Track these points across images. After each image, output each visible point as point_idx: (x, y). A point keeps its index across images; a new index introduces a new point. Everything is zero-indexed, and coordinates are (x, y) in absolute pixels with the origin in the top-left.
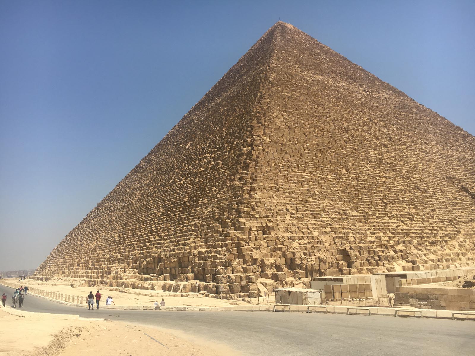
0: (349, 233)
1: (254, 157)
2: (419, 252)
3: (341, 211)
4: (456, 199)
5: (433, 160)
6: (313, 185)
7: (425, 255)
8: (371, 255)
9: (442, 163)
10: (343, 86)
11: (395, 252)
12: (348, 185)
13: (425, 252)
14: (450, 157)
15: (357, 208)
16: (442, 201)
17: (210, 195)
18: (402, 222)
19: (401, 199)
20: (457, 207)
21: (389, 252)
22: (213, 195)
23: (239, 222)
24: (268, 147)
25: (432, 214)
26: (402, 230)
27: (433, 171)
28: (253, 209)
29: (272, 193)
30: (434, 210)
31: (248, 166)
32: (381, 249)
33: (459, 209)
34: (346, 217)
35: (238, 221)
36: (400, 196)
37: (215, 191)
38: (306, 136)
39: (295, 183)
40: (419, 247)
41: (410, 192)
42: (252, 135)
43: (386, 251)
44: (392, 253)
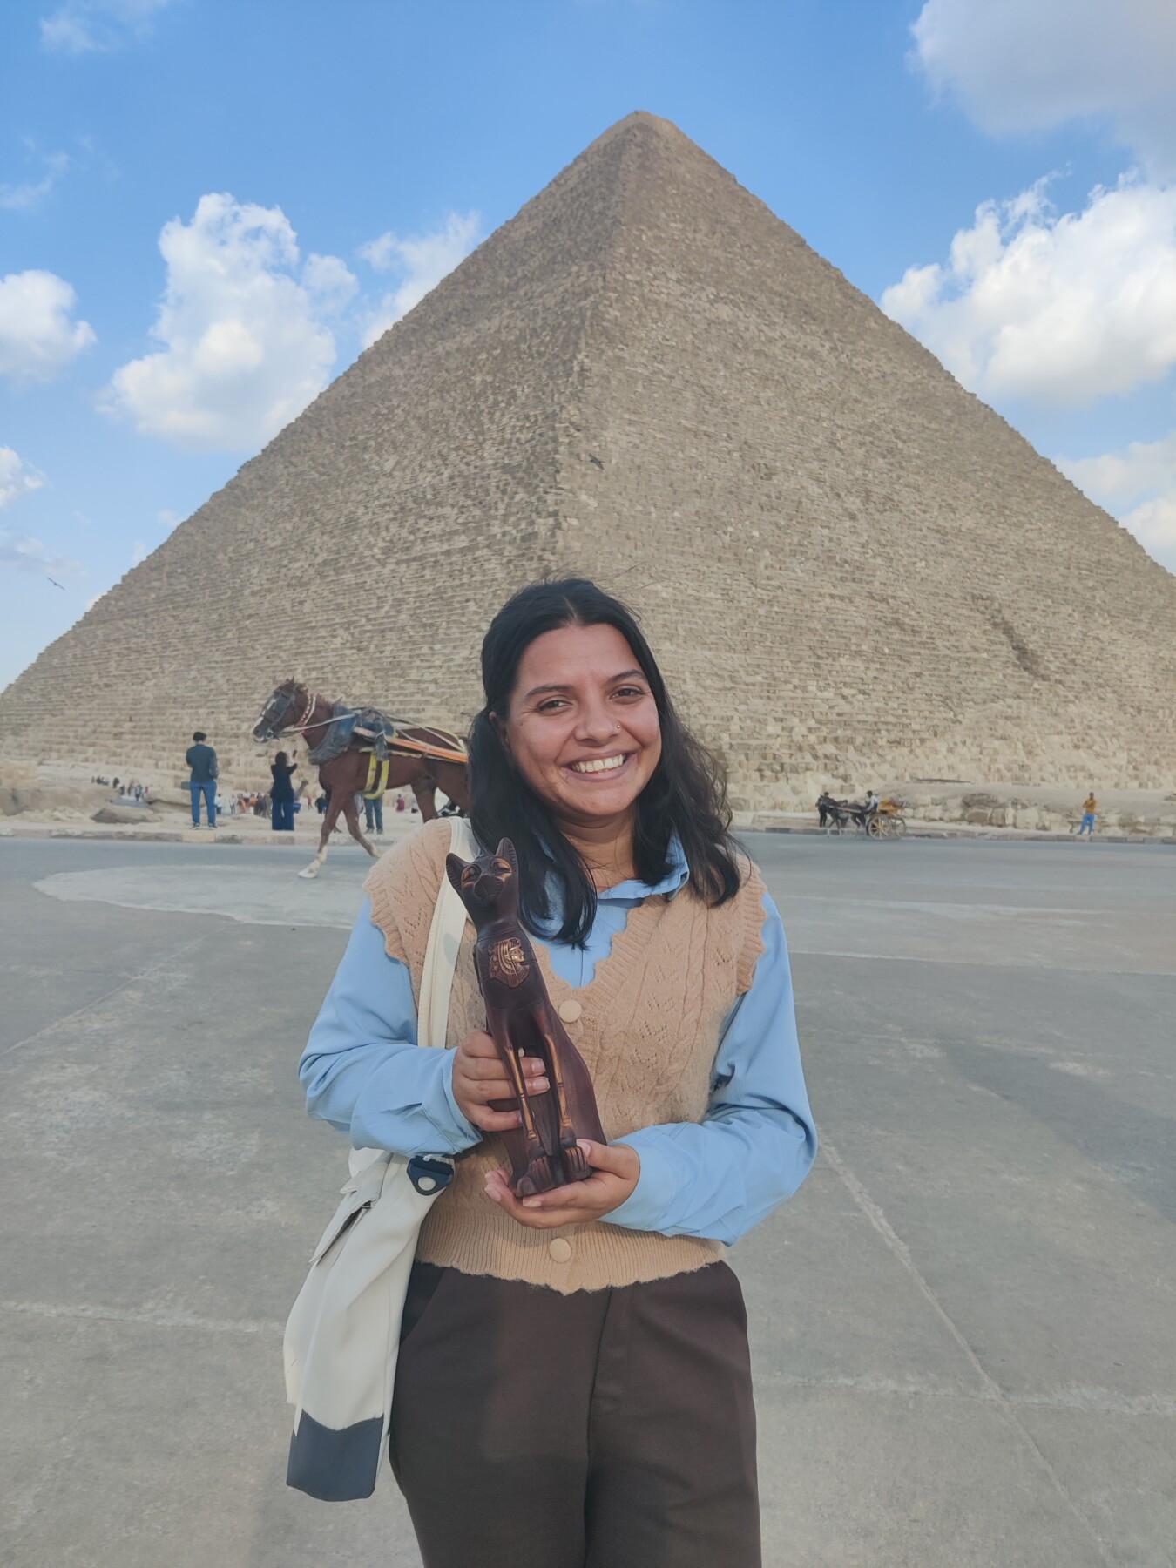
0: (732, 717)
2: (863, 760)
3: (726, 674)
4: (975, 649)
5: (954, 553)
6: (677, 614)
7: (873, 765)
8: (767, 762)
9: (975, 559)
10: (783, 337)
11: (816, 757)
12: (749, 616)
13: (875, 759)
14: (996, 546)
15: (758, 666)
16: (942, 653)
18: (844, 697)
19: (854, 648)
20: (973, 669)
21: (803, 758)
24: (591, 522)
25: (911, 682)
26: (838, 715)
27: (945, 582)
30: (918, 674)
32: (788, 751)
33: (975, 673)
34: (732, 685)
36: (854, 640)
38: (675, 492)
40: (865, 750)
41: (877, 632)
42: (558, 488)
43: (799, 755)
44: (809, 758)
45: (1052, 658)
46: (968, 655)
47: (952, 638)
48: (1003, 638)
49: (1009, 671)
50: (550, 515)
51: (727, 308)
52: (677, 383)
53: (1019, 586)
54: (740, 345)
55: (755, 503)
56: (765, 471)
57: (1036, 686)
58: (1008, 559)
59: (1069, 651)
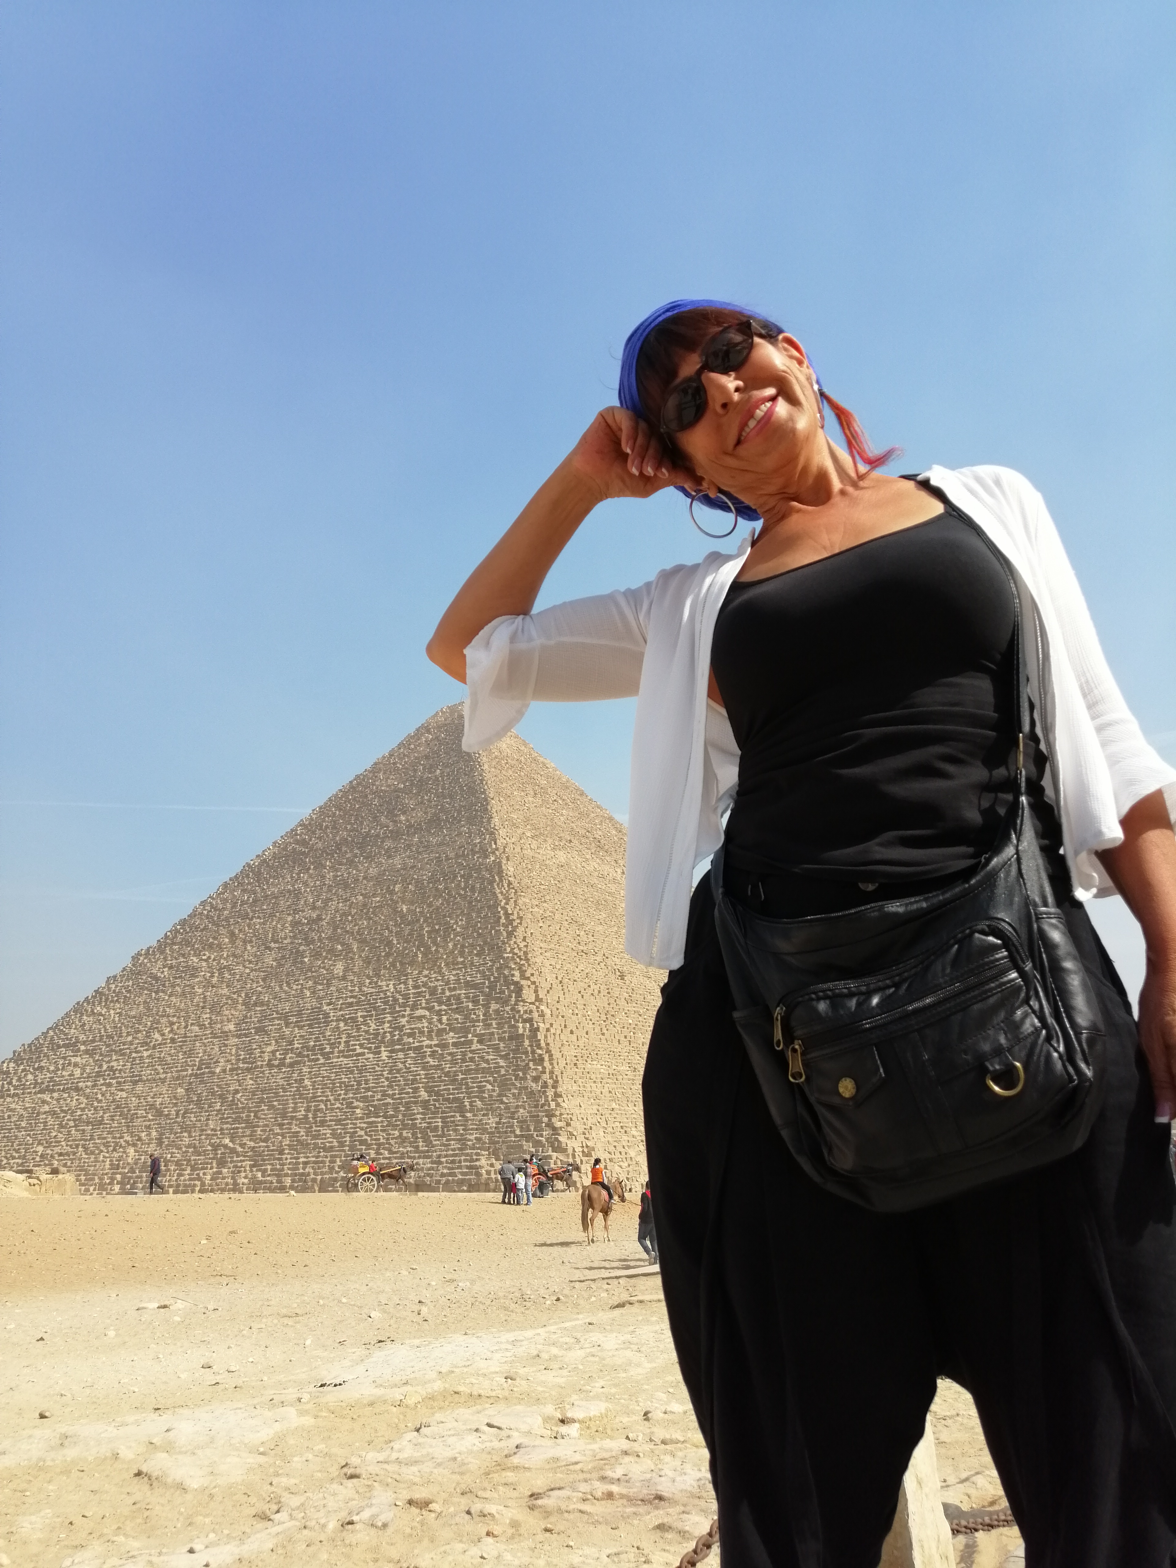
1: (543, 1044)
17: (487, 1096)
22: (491, 1096)
23: (559, 1142)
24: (551, 1025)
28: (568, 1125)
29: (579, 1100)
31: (541, 1060)
35: (557, 1139)
37: (494, 1091)
38: (582, 996)
39: (595, 1082)
42: (524, 1001)
50: (525, 1021)
51: (561, 853)
52: (558, 916)
54: (578, 881)
55: (623, 1000)
56: (619, 974)
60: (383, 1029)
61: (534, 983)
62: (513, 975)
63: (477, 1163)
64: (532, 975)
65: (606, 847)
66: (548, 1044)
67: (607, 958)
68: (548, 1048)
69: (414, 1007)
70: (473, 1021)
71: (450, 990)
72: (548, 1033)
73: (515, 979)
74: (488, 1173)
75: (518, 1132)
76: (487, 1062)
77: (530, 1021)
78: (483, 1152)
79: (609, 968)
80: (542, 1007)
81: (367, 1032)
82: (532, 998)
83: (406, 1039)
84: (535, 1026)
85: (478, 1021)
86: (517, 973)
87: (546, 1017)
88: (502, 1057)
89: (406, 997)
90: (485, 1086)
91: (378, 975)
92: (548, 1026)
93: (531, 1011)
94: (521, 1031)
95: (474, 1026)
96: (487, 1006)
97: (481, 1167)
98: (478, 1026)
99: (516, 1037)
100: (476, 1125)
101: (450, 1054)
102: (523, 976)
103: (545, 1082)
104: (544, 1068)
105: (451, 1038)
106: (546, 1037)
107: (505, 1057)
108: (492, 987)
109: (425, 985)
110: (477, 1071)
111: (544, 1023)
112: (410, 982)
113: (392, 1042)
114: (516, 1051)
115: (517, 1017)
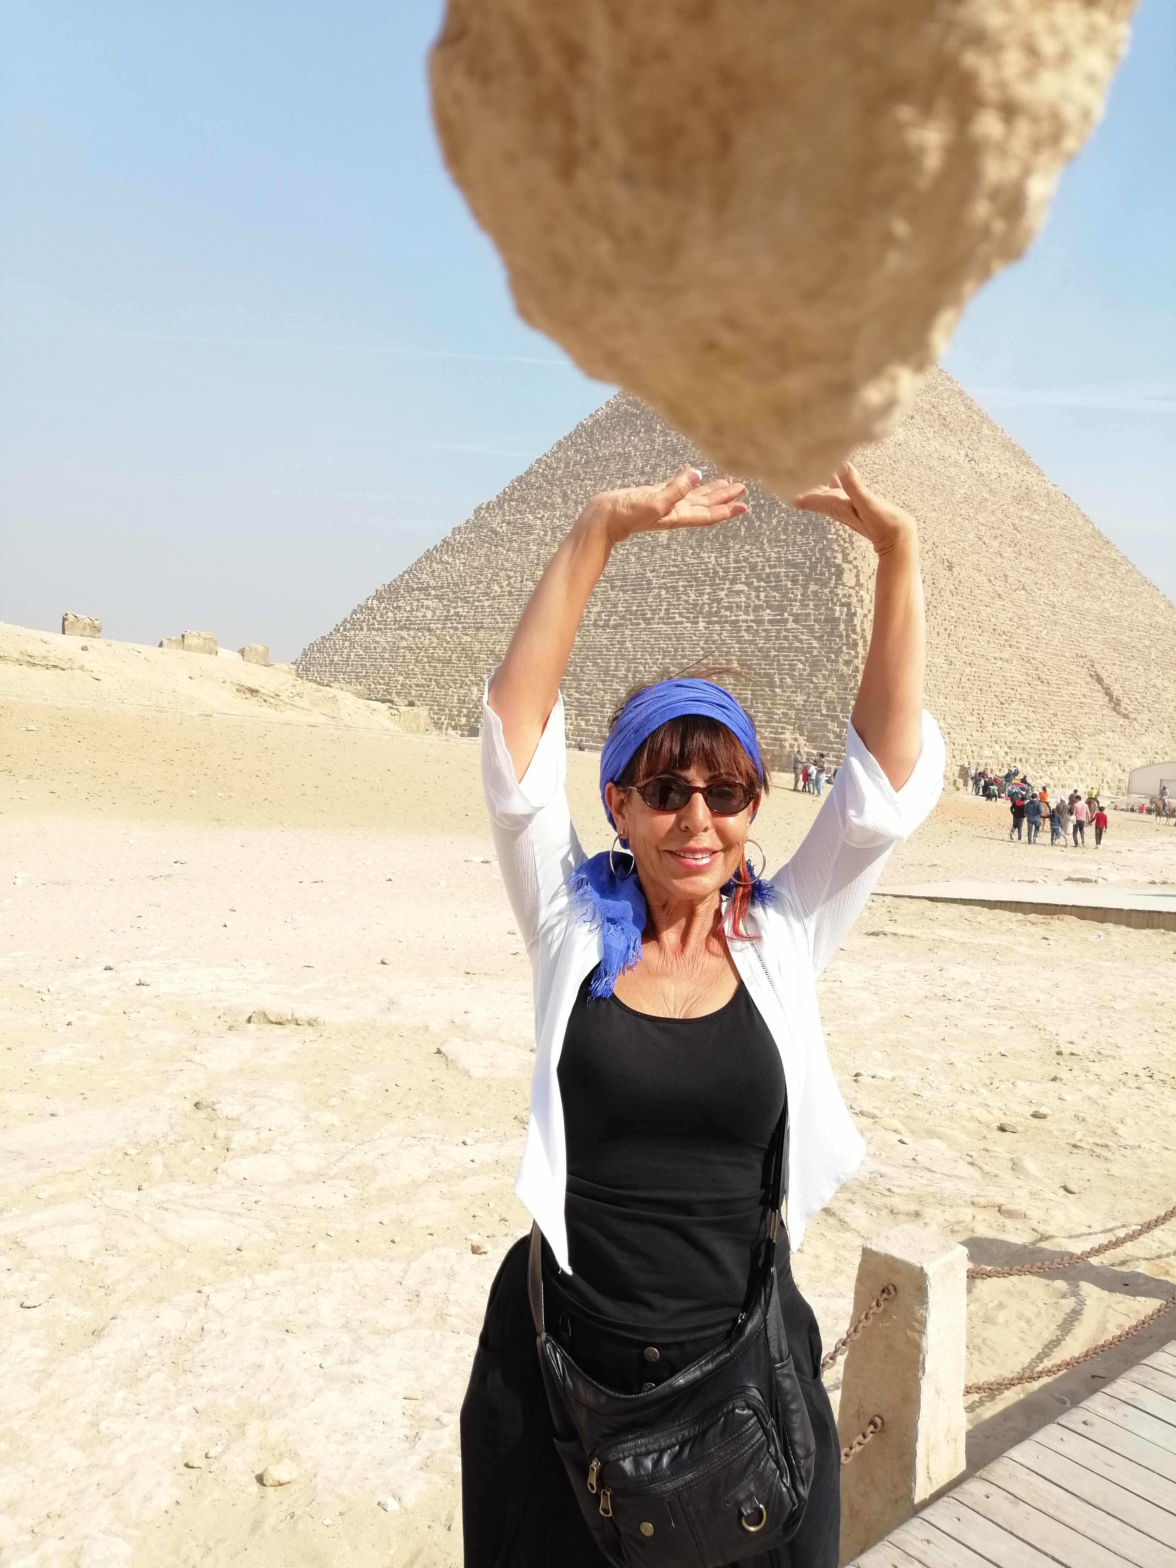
0: (967, 745)
3: (958, 715)
4: (1084, 696)
5: (1061, 622)
12: (963, 675)
13: (1041, 773)
14: (1085, 615)
15: (973, 710)
16: (1066, 699)
17: (797, 674)
18: (1019, 731)
19: (1019, 696)
20: (1085, 711)
22: (801, 675)
25: (1052, 720)
26: (1019, 743)
27: (1060, 645)
30: (1055, 715)
33: (1086, 713)
34: (962, 723)
37: (804, 670)
41: (1030, 684)
45: (1129, 702)
46: (1080, 701)
47: (1071, 688)
48: (1098, 687)
49: (1105, 712)
50: (843, 605)
53: (1104, 646)
54: (915, 462)
55: (948, 591)
56: (948, 564)
57: (1121, 722)
58: (1094, 625)
59: (1138, 696)
60: (702, 600)
61: (856, 567)
62: (835, 558)
63: (782, 736)
64: (855, 559)
65: (952, 426)
66: (863, 630)
67: (937, 547)
68: (863, 634)
69: (734, 581)
70: (790, 600)
71: (770, 567)
72: (866, 619)
73: (837, 561)
74: (792, 746)
75: (824, 712)
76: (801, 641)
77: (848, 605)
78: (789, 727)
79: (938, 557)
80: (862, 593)
81: (687, 602)
82: (853, 583)
83: (723, 612)
84: (853, 610)
85: (796, 601)
86: (839, 556)
87: (865, 603)
88: (816, 638)
89: (726, 570)
90: (796, 665)
91: (700, 546)
92: (866, 612)
93: (850, 596)
94: (837, 614)
95: (791, 605)
96: (805, 587)
97: (785, 740)
98: (795, 606)
99: (832, 620)
100: (784, 700)
101: (765, 630)
102: (845, 559)
103: (857, 667)
104: (857, 653)
105: (767, 614)
106: (862, 622)
107: (819, 639)
108: (812, 568)
109: (746, 560)
110: (790, 649)
111: (862, 608)
112: (732, 556)
113: (710, 614)
114: (830, 634)
115: (835, 601)
